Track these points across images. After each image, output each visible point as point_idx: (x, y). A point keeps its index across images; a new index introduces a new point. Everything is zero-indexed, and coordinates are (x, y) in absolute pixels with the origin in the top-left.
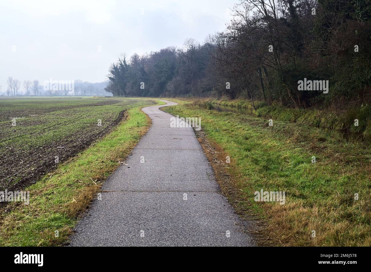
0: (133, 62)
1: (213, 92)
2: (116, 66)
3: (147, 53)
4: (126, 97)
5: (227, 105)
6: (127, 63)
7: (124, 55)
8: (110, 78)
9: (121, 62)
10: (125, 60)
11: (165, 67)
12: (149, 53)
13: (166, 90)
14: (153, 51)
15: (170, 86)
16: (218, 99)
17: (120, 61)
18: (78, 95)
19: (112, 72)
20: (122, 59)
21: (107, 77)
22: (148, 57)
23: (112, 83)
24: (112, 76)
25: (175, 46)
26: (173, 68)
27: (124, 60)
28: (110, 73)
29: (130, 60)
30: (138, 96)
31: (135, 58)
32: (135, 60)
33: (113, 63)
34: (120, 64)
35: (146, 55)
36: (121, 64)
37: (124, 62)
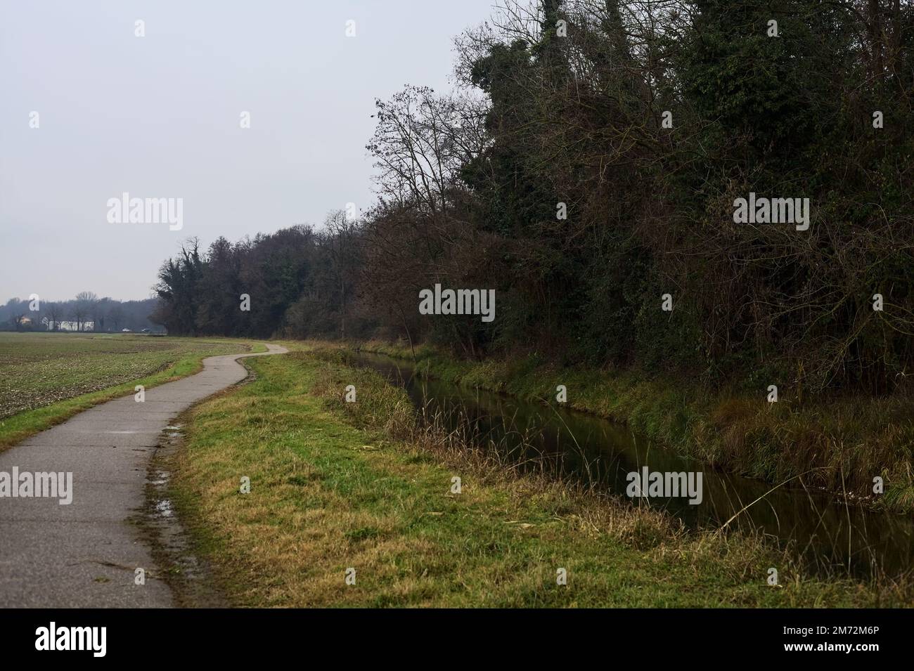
0: (215, 257)
1: (382, 329)
2: (175, 264)
3: (247, 237)
4: (196, 337)
5: (401, 358)
6: (202, 260)
7: (194, 240)
8: (161, 293)
9: (187, 257)
10: (196, 254)
11: (285, 271)
12: (253, 238)
13: (287, 324)
14: (263, 233)
15: (295, 313)
16: (391, 345)
17: (185, 254)
18: (85, 330)
19: (166, 279)
20: (190, 249)
21: (153, 291)
22: (252, 245)
23: (166, 304)
24: (166, 288)
25: (311, 225)
26: (302, 273)
27: (193, 252)
28: (160, 281)
29: (208, 253)
30: (222, 336)
31: (221, 248)
32: (220, 252)
33: (168, 260)
34: (184, 261)
35: (246, 241)
36: (187, 262)
37: (195, 256)
